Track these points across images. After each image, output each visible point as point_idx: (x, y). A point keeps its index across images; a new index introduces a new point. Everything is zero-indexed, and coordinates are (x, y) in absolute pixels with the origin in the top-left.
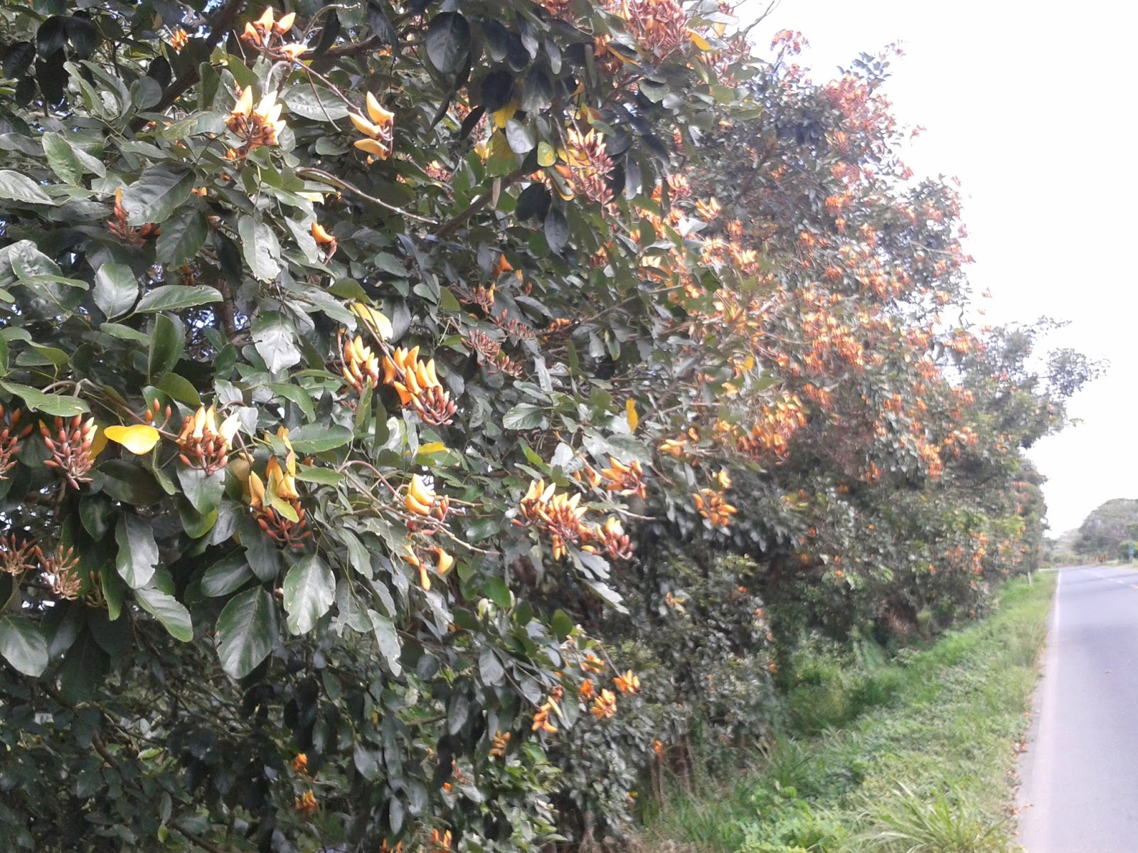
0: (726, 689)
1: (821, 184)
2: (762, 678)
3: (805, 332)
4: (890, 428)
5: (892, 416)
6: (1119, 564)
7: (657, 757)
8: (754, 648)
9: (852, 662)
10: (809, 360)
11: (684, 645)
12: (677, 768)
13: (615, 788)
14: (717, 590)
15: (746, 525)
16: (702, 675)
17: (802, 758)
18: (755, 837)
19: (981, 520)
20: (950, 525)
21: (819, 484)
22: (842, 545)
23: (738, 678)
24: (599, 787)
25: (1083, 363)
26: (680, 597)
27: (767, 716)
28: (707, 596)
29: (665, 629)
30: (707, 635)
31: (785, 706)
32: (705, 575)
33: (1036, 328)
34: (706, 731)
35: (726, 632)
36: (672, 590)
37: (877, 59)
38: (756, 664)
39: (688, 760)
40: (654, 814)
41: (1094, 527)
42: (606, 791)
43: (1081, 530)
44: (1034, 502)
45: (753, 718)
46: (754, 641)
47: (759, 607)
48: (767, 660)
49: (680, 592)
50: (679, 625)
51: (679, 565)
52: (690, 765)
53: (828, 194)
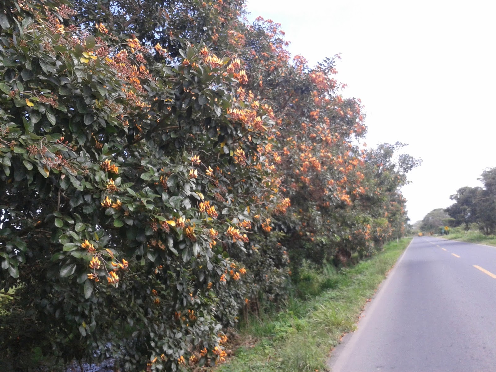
0: (272, 280)
1: (309, 107)
2: (286, 277)
3: (301, 159)
4: (330, 190)
5: (330, 187)
6: (438, 236)
7: (246, 304)
8: (283, 265)
9: (322, 272)
10: (302, 169)
11: (258, 264)
12: (253, 310)
13: (232, 311)
14: (270, 244)
15: (280, 223)
16: (264, 275)
17: (299, 306)
18: (278, 326)
19: (369, 220)
20: (357, 221)
21: (310, 204)
22: (317, 228)
23: (277, 277)
24: (227, 311)
25: (412, 160)
26: (257, 247)
27: (288, 292)
28: (266, 246)
29: (251, 258)
30: (266, 260)
31: (296, 289)
32: (266, 238)
33: (395, 146)
34: (264, 296)
35: (273, 259)
36: (254, 245)
37: (331, 59)
38: (284, 272)
39: (257, 307)
40: (244, 326)
41: (428, 220)
42: (230, 312)
43: (423, 221)
44: (398, 211)
45: (283, 292)
46: (283, 263)
47: (285, 250)
48: (288, 270)
49: (257, 245)
50: (256, 256)
51: (257, 236)
52: (258, 310)
53: (312, 111)
